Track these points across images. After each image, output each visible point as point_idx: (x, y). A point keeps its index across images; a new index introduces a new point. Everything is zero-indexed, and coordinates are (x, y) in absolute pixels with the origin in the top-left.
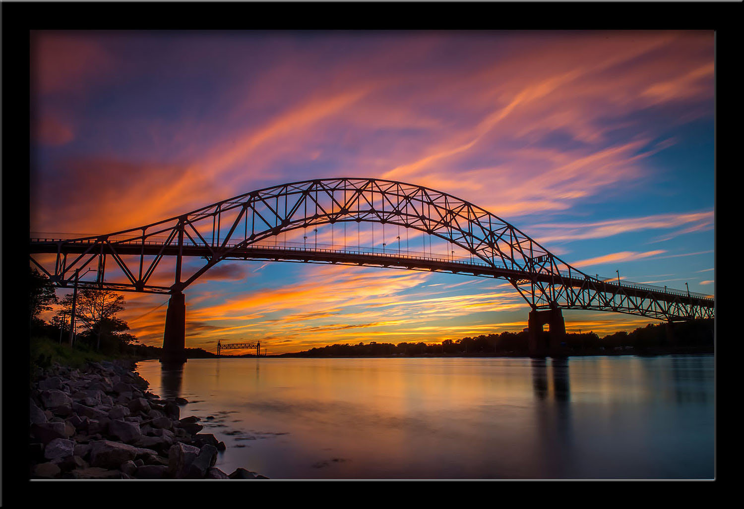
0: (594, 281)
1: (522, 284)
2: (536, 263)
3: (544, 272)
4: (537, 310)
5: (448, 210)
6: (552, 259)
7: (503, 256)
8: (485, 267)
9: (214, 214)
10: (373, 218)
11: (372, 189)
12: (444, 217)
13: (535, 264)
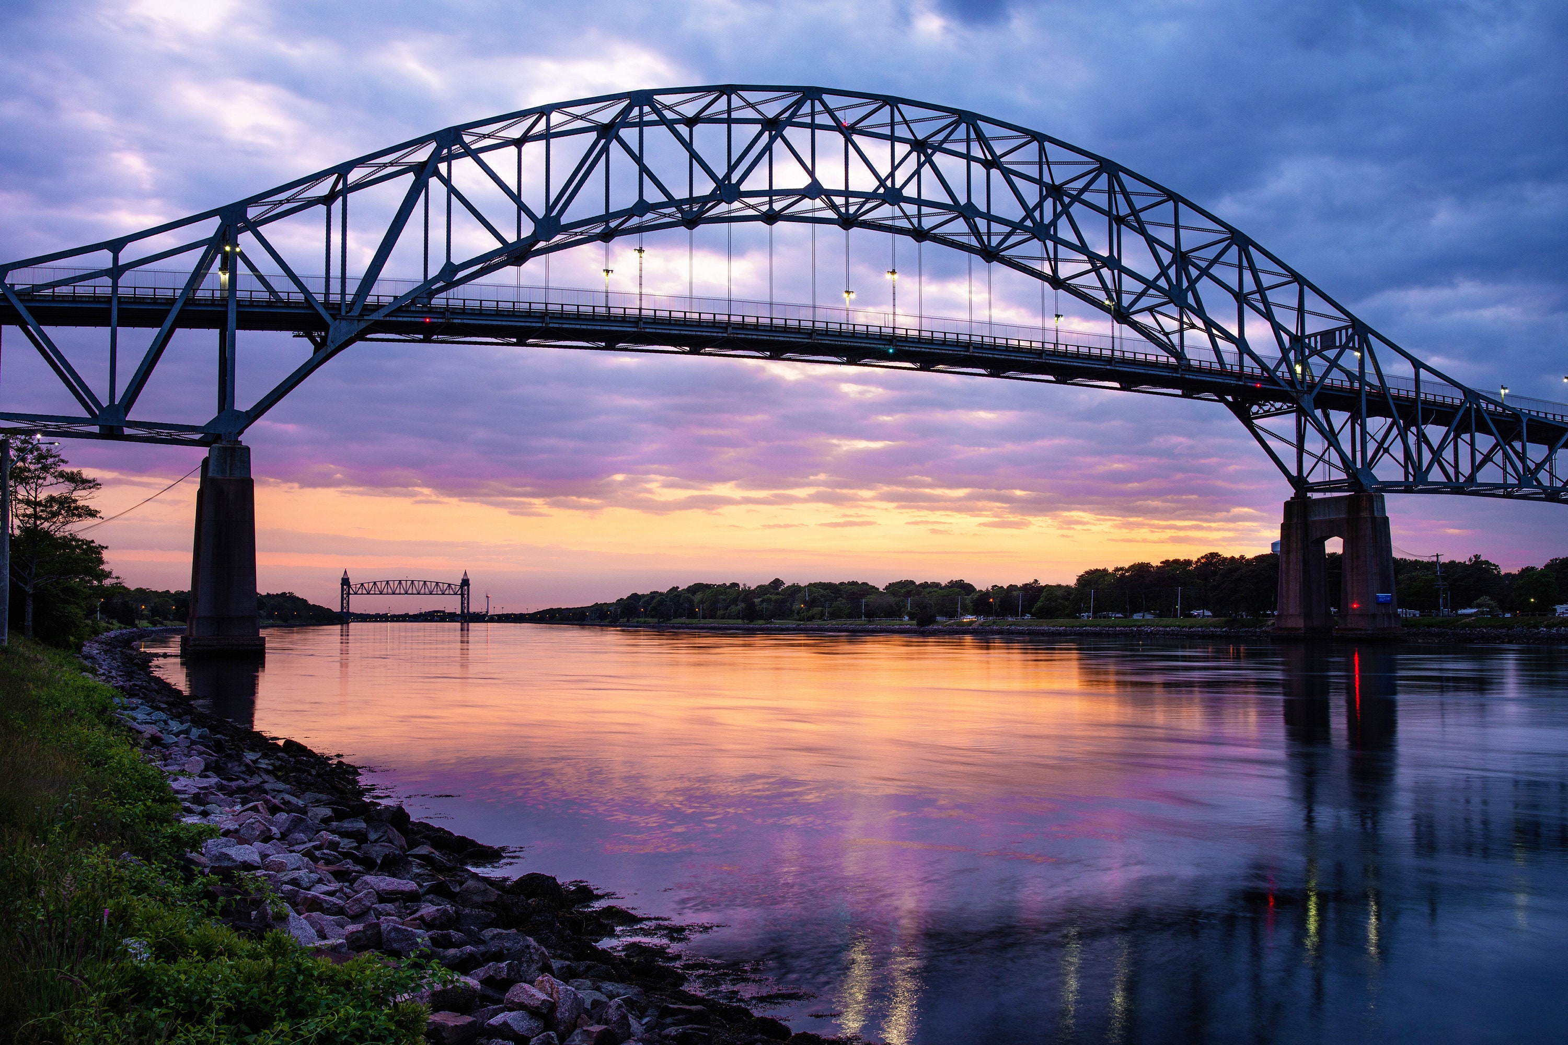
0: (1491, 407)
1: (1267, 414)
2: (1314, 352)
3: (1337, 378)
4: (1309, 494)
5: (1046, 185)
6: (1364, 341)
7: (1215, 332)
8: (1155, 365)
9: (328, 200)
10: (814, 210)
11: (813, 119)
12: (1035, 208)
13: (1310, 356)
